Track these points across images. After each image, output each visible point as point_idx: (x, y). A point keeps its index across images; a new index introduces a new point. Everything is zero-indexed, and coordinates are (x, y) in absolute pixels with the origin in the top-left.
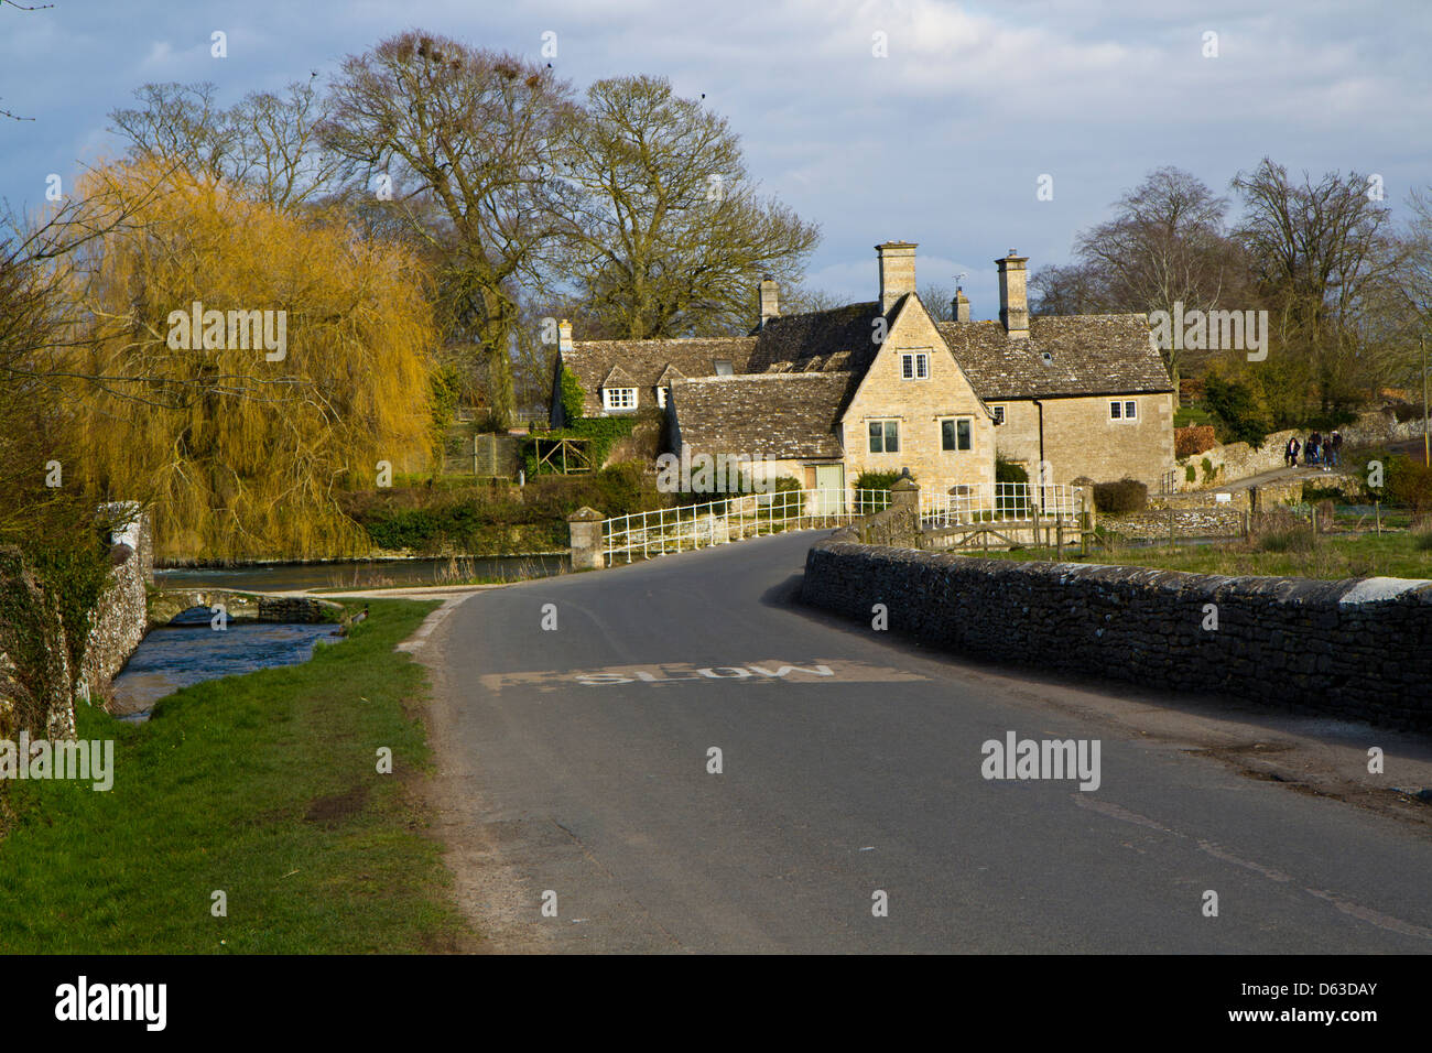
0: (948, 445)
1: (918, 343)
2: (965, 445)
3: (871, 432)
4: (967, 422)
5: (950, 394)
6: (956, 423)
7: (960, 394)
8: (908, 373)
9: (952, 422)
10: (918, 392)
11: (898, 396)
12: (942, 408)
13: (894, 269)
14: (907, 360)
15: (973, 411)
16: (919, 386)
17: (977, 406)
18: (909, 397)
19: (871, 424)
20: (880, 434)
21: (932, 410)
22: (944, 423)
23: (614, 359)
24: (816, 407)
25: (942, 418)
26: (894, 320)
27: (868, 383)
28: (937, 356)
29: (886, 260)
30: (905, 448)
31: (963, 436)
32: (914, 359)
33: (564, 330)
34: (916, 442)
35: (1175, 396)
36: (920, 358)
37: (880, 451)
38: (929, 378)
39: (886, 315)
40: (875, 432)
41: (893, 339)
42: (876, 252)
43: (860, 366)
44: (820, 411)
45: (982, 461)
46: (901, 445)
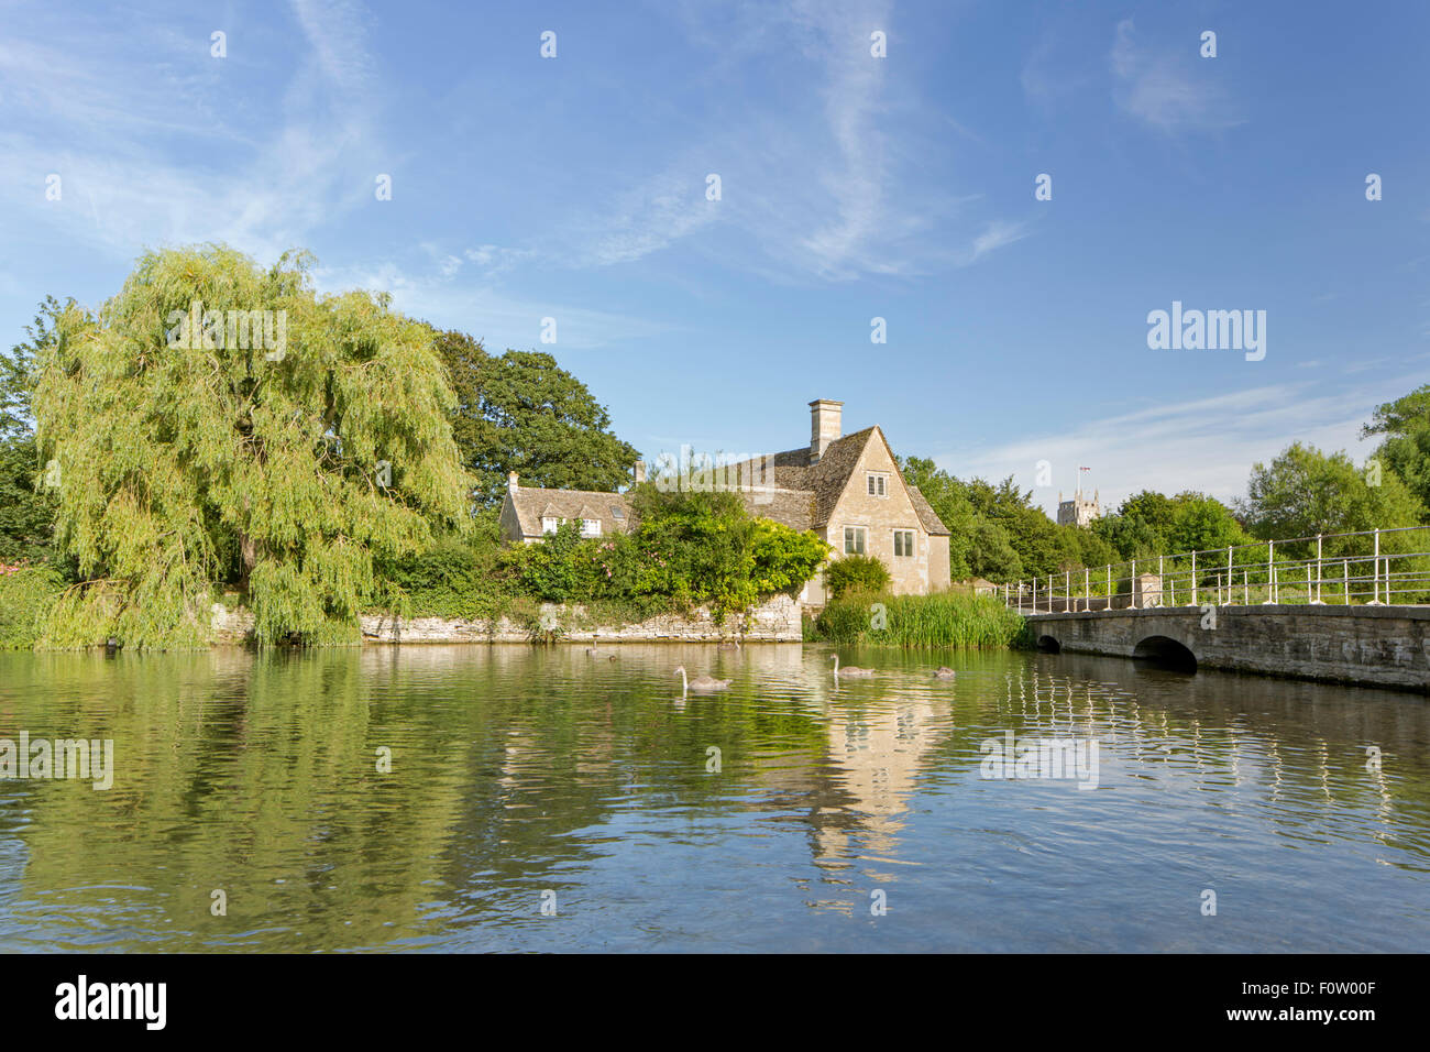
0: (898, 552)
1: (880, 467)
2: (909, 553)
3: (847, 538)
4: (910, 534)
5: (902, 511)
6: (903, 535)
7: (907, 511)
8: (872, 491)
9: (900, 533)
10: (879, 507)
11: (865, 508)
12: (895, 522)
13: (828, 419)
14: (871, 479)
15: (917, 526)
16: (881, 501)
17: (917, 523)
18: (873, 510)
19: (847, 529)
20: (852, 539)
21: (888, 522)
22: (896, 533)
23: (546, 500)
24: (794, 515)
25: (894, 530)
26: (859, 449)
27: (845, 494)
28: (892, 479)
29: (822, 412)
30: (870, 552)
31: (909, 546)
32: (876, 480)
33: (514, 477)
34: (878, 547)
35: (948, 538)
36: (881, 479)
37: (853, 552)
38: (886, 497)
39: (821, 453)
40: (849, 537)
41: (863, 462)
42: (810, 408)
43: (814, 488)
44: (797, 518)
45: (922, 567)
46: (867, 549)
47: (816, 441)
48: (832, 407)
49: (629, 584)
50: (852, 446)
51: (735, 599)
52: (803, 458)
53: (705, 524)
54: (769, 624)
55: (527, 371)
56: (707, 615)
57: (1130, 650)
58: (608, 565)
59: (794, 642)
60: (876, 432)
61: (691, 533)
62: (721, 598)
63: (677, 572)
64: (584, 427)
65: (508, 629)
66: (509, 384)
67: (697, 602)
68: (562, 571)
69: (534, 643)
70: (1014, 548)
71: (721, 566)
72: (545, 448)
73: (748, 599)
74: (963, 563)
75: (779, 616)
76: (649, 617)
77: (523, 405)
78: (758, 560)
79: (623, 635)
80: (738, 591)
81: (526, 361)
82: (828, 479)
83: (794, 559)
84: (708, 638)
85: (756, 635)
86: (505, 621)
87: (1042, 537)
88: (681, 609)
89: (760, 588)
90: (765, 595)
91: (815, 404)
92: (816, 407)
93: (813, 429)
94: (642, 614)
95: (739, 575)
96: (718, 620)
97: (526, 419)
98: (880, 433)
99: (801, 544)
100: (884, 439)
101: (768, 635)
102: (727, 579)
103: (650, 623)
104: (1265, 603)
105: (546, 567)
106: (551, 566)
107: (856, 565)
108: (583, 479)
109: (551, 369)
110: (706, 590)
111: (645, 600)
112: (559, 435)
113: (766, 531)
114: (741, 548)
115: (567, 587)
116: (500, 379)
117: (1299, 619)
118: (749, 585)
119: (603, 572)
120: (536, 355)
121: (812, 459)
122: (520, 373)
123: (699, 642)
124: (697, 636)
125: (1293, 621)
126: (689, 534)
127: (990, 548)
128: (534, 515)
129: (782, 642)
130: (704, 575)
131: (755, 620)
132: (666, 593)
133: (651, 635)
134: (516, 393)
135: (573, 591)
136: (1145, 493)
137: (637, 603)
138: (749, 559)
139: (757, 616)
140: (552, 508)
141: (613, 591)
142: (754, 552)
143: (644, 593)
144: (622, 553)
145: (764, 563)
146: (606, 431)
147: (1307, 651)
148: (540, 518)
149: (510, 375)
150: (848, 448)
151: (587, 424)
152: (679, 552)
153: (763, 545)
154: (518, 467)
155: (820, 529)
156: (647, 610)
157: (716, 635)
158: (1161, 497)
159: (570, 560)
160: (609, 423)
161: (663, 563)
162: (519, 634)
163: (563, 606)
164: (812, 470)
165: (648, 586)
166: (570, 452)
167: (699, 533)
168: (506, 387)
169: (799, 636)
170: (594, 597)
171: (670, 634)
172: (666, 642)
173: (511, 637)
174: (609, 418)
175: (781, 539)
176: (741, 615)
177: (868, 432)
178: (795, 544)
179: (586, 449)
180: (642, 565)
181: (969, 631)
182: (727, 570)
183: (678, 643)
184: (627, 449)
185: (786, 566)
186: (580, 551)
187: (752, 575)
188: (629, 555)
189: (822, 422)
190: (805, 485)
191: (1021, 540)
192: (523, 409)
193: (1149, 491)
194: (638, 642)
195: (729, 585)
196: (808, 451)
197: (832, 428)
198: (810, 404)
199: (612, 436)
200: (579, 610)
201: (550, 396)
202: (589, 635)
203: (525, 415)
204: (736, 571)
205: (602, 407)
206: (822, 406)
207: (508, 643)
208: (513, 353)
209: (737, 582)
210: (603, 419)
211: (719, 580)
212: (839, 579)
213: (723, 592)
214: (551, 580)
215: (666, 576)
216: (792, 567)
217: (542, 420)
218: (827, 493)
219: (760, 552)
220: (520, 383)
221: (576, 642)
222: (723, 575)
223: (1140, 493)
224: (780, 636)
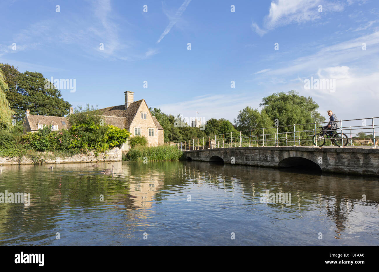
0: (150, 135)
1: (144, 111)
2: (153, 135)
3: (135, 130)
4: (153, 129)
5: (150, 123)
6: (151, 130)
7: (152, 123)
8: (142, 118)
9: (150, 129)
10: (144, 122)
11: (140, 123)
12: (149, 126)
14: (142, 114)
15: (155, 127)
16: (145, 120)
17: (155, 126)
18: (143, 123)
19: (135, 128)
20: (137, 131)
21: (147, 126)
22: (149, 129)
23: (39, 119)
24: (120, 124)
25: (149, 128)
26: (139, 106)
27: (135, 119)
28: (148, 114)
29: (128, 95)
30: (142, 134)
31: (153, 133)
32: (143, 114)
33: (28, 112)
34: (144, 133)
35: (163, 131)
36: (145, 114)
37: (137, 135)
38: (146, 119)
39: (128, 106)
40: (136, 131)
41: (140, 109)
42: (125, 93)
43: (126, 116)
44: (121, 125)
45: (156, 138)
46: (141, 133)
47: (126, 103)
48: (131, 93)
49: (67, 145)
50: (137, 105)
51: (102, 149)
52: (122, 108)
53: (92, 127)
54: (112, 156)
55: (33, 78)
56: (93, 154)
57: (208, 160)
58: (61, 139)
59: (120, 161)
60: (143, 101)
61: (88, 129)
62: (97, 149)
63: (83, 141)
64: (53, 96)
65: (25, 160)
66: (27, 82)
67: (90, 150)
68: (44, 141)
69: (34, 164)
70: (180, 133)
71: (98, 139)
72: (39, 103)
73: (106, 149)
74: (167, 137)
75: (115, 153)
76: (74, 155)
77: (31, 89)
78: (109, 137)
79: (65, 161)
80: (103, 146)
81: (32, 75)
82: (130, 114)
83: (120, 137)
84: (93, 161)
85: (108, 159)
86: (24, 157)
87: (187, 130)
88: (85, 152)
89: (109, 145)
90: (111, 147)
91: (127, 92)
92: (126, 93)
93: (126, 99)
94: (72, 154)
95: (103, 142)
96: (96, 155)
97: (33, 93)
98: (145, 101)
99: (122, 133)
100: (145, 103)
101: (112, 159)
102: (99, 143)
103: (74, 157)
104: (239, 147)
105: (39, 140)
106: (41, 140)
107: (138, 138)
108: (52, 112)
109: (41, 78)
110: (93, 146)
111: (73, 150)
112: (44, 99)
113: (111, 129)
114: (104, 134)
115: (46, 146)
116: (24, 80)
117: (247, 150)
118: (107, 145)
119: (59, 141)
120: (36, 73)
121: (125, 108)
122: (31, 78)
123: (90, 162)
124: (90, 160)
125: (245, 151)
126: (87, 130)
127: (174, 133)
128: (35, 124)
129: (116, 161)
130: (92, 142)
131: (108, 155)
132: (80, 148)
133: (74, 161)
134: (29, 85)
135: (48, 147)
136: (212, 119)
137: (70, 151)
138: (106, 137)
139: (109, 154)
140: (41, 121)
141: (62, 147)
142: (108, 135)
143: (72, 148)
144: (65, 136)
145: (111, 138)
146: (60, 98)
147: (249, 158)
148: (37, 125)
149: (27, 79)
150: (135, 105)
151: (54, 95)
152: (84, 135)
153: (110, 133)
154: (29, 108)
155: (127, 128)
156: (74, 153)
157: (96, 160)
158: (216, 120)
159: (47, 138)
160: (61, 95)
161: (79, 139)
162: (30, 161)
163: (45, 152)
164: (125, 111)
165: (74, 146)
166: (48, 104)
167: (90, 129)
168: (25, 83)
169: (121, 159)
170: (56, 149)
171: (81, 160)
172: (79, 162)
173: (27, 162)
174: (61, 94)
175: (116, 131)
176: (104, 154)
177: (141, 101)
178: (120, 132)
179: (53, 103)
180: (72, 139)
181: (168, 156)
182: (99, 140)
183: (83, 163)
184: (67, 104)
185: (118, 139)
186: (51, 135)
187: (107, 142)
188: (67, 136)
189: (128, 98)
190: (123, 116)
191: (182, 131)
192: (32, 90)
193: (213, 118)
194: (70, 163)
195: (100, 145)
196: (124, 106)
197: (131, 100)
198: (125, 92)
199: (62, 99)
200: (50, 153)
201: (41, 86)
202: (54, 161)
203: (33, 92)
204: (102, 141)
205: (59, 91)
206: (128, 93)
207: (26, 164)
208: (28, 72)
209: (102, 144)
210: (59, 94)
211: (97, 144)
212: (133, 143)
213: (98, 147)
214: (41, 144)
215: (80, 142)
216: (119, 139)
217: (38, 93)
218: (130, 118)
219: (110, 135)
220: (30, 82)
221: (49, 164)
222: (98, 142)
223: (211, 119)
224: (115, 159)
